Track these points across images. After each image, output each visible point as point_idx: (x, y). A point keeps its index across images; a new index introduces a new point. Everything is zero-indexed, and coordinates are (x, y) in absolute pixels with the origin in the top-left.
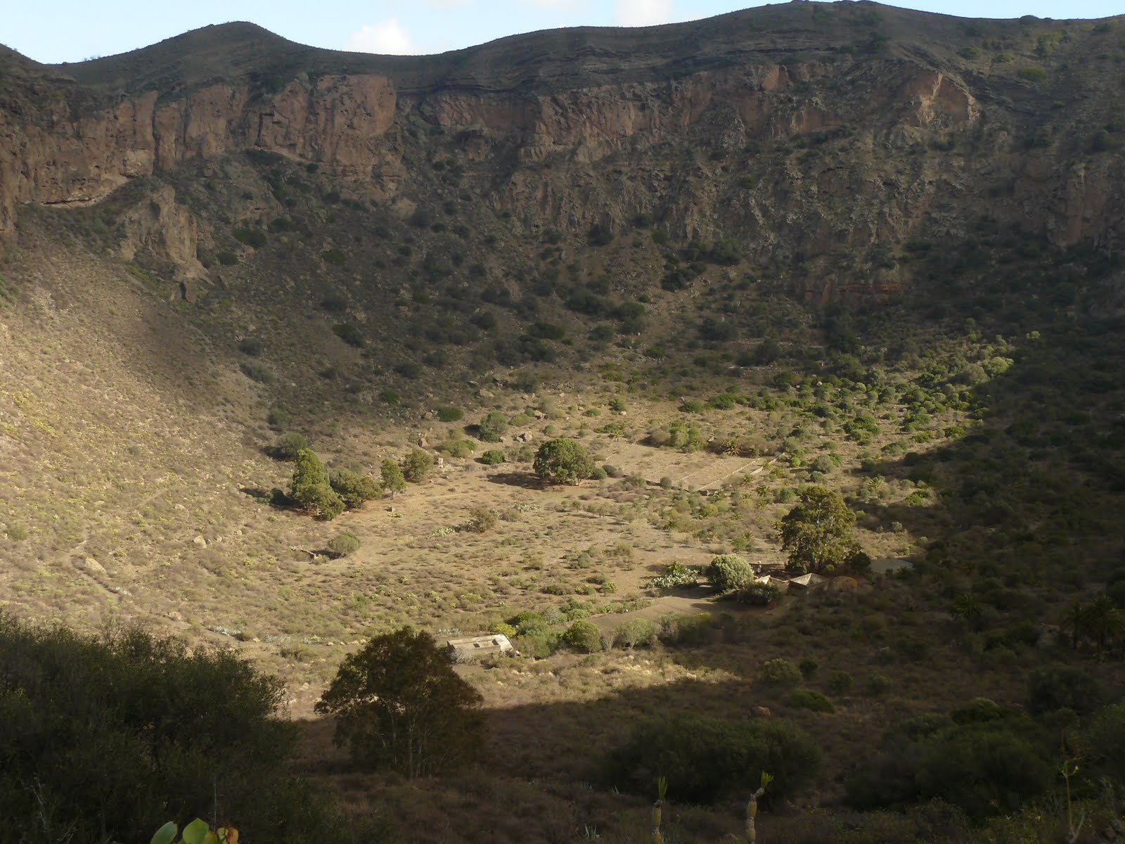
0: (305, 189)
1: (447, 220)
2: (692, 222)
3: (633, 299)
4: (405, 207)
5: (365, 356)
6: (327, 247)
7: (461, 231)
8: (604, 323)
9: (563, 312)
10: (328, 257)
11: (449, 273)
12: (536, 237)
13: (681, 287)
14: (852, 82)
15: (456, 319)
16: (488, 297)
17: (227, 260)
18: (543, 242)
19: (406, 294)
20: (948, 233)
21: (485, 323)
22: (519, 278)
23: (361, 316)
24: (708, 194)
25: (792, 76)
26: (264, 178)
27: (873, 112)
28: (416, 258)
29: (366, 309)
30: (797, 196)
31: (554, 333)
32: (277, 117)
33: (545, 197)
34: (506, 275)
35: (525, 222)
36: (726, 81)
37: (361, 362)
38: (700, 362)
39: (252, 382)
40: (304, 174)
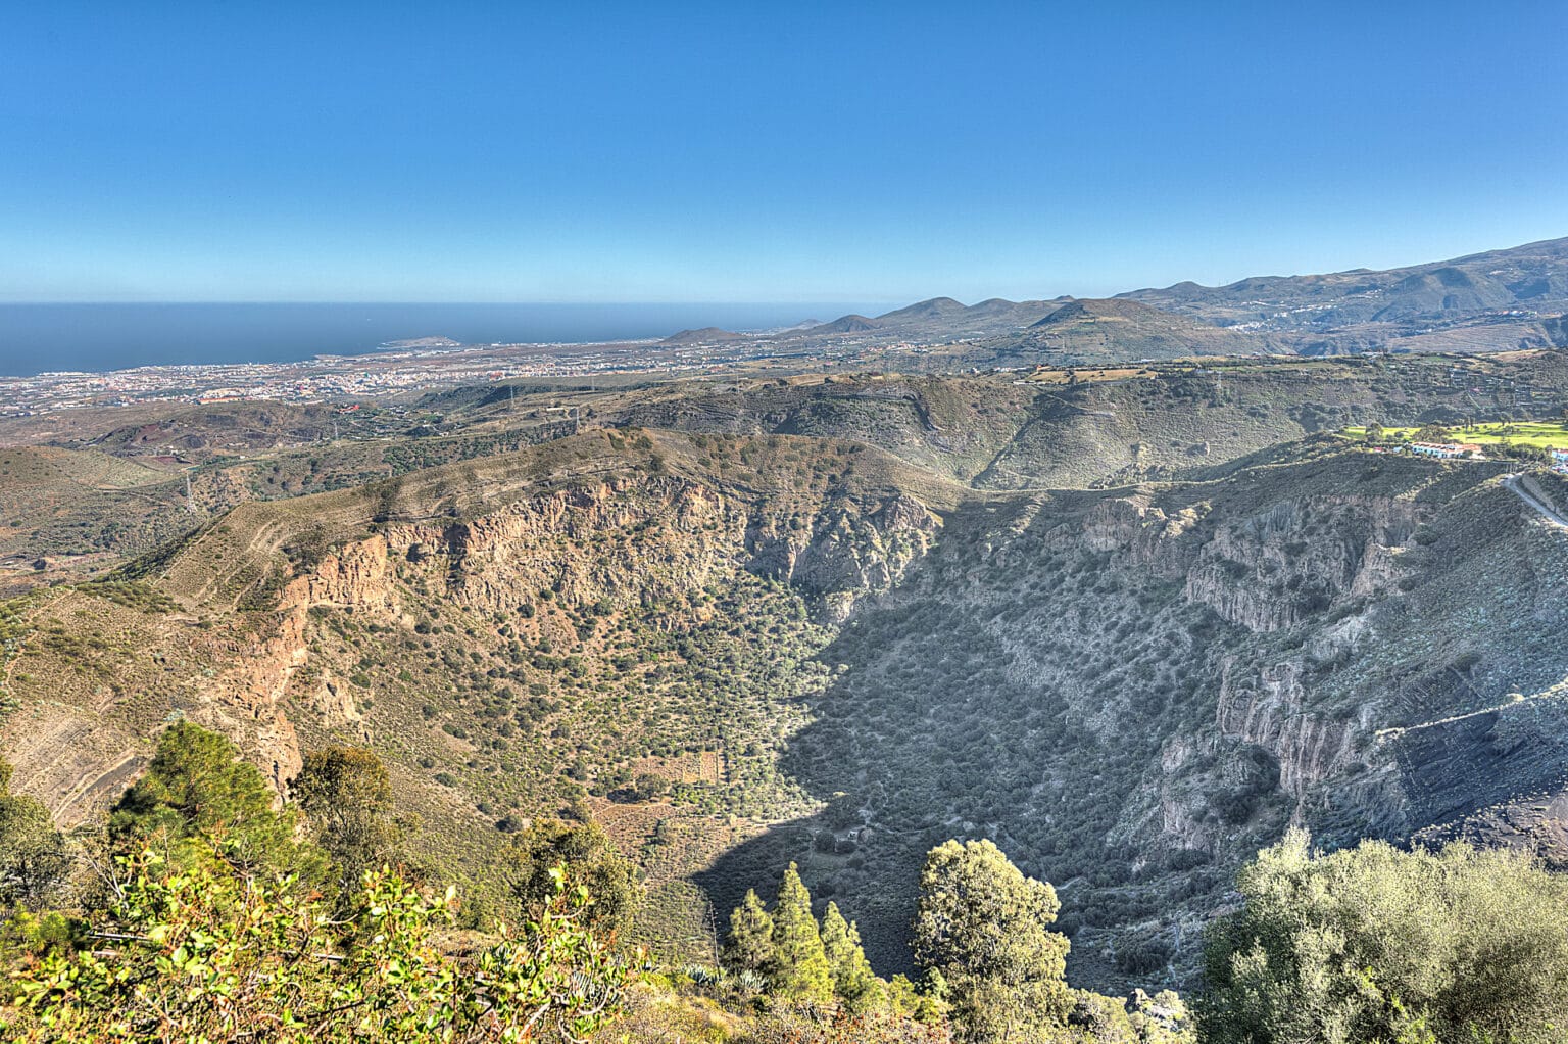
1: (438, 623)
2: (577, 591)
4: (409, 621)
6: (397, 670)
7: (450, 629)
8: (563, 674)
10: (400, 677)
13: (589, 636)
18: (495, 623)
24: (583, 572)
25: (614, 489)
26: (331, 628)
30: (637, 567)
31: (544, 690)
32: (321, 580)
33: (488, 591)
34: (492, 654)
35: (481, 610)
40: (347, 614)
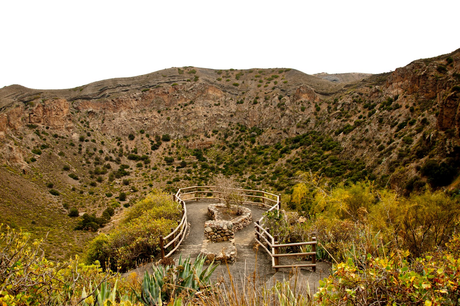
0: (47, 134)
1: (89, 138)
3: (145, 154)
4: (76, 136)
5: (80, 182)
6: (59, 151)
7: (94, 141)
8: (139, 162)
9: (127, 160)
10: (60, 154)
11: (94, 154)
12: (114, 140)
13: (157, 149)
14: (192, 89)
15: (101, 167)
16: (107, 159)
17: (34, 160)
18: (117, 141)
19: (84, 162)
20: (221, 127)
21: (109, 167)
22: (113, 152)
23: (75, 170)
26: (35, 133)
27: (198, 97)
28: (84, 150)
29: (75, 168)
30: (182, 121)
31: (127, 167)
32: (35, 114)
34: (110, 152)
36: (158, 91)
37: (80, 184)
38: (167, 169)
39: (54, 196)
40: (46, 130)
